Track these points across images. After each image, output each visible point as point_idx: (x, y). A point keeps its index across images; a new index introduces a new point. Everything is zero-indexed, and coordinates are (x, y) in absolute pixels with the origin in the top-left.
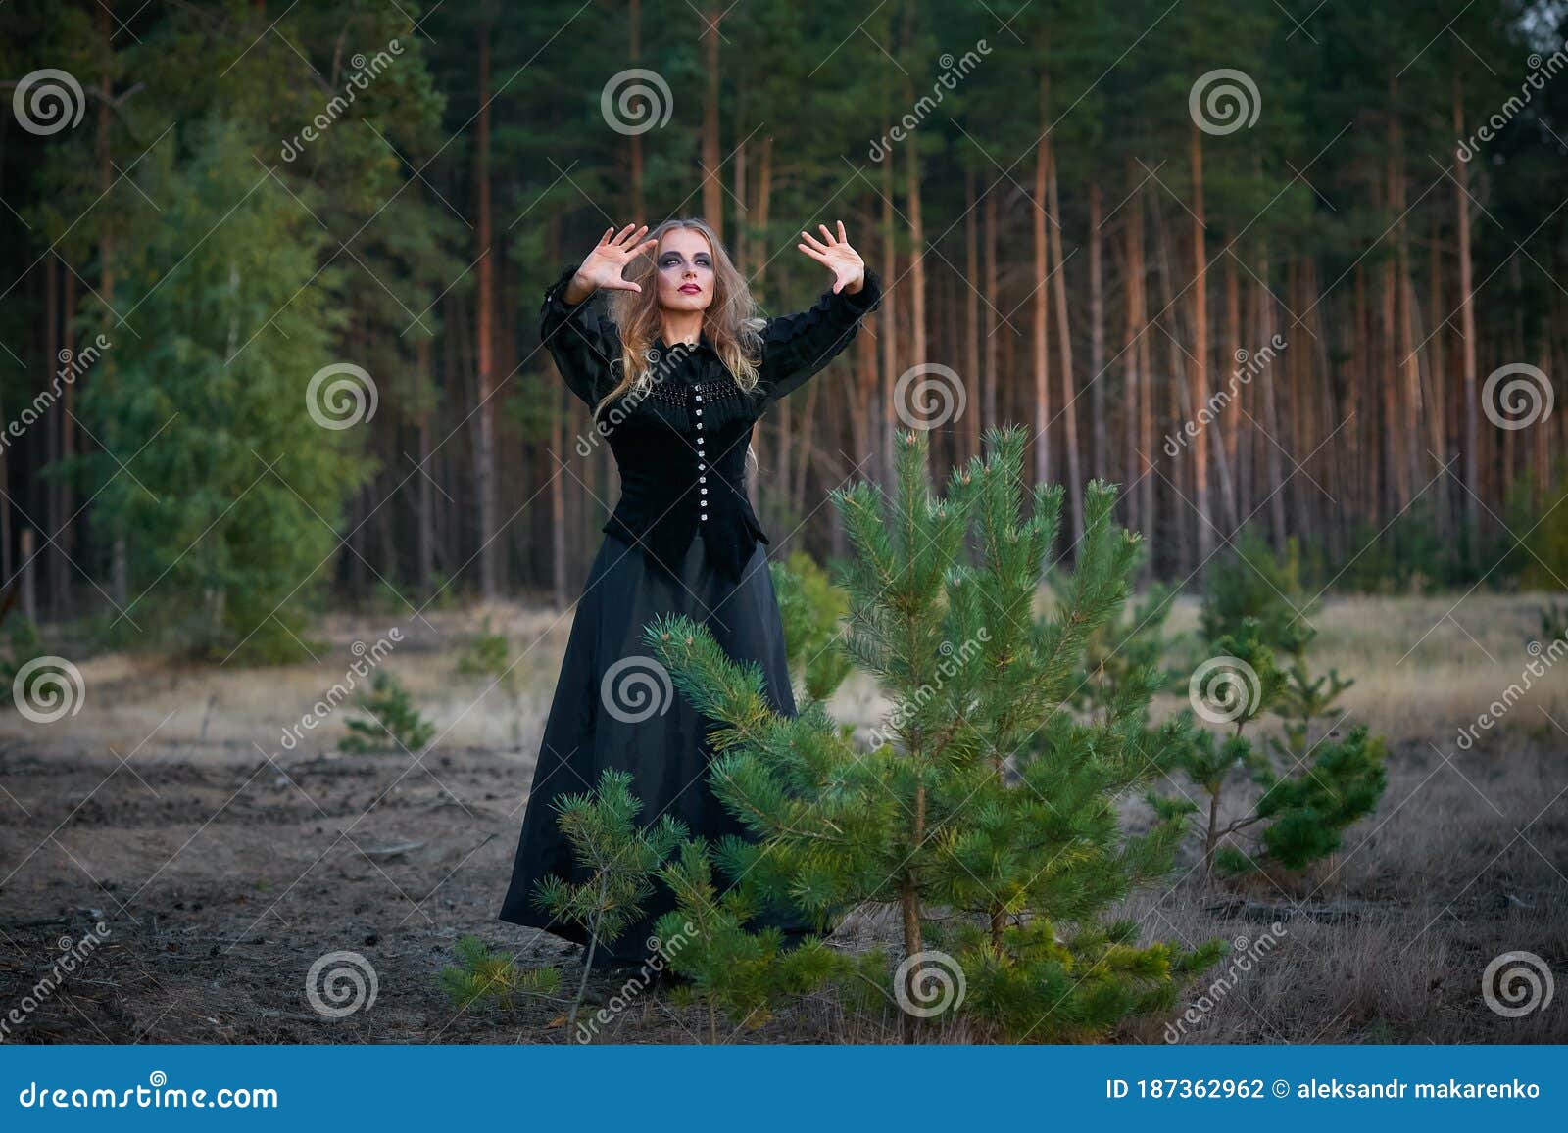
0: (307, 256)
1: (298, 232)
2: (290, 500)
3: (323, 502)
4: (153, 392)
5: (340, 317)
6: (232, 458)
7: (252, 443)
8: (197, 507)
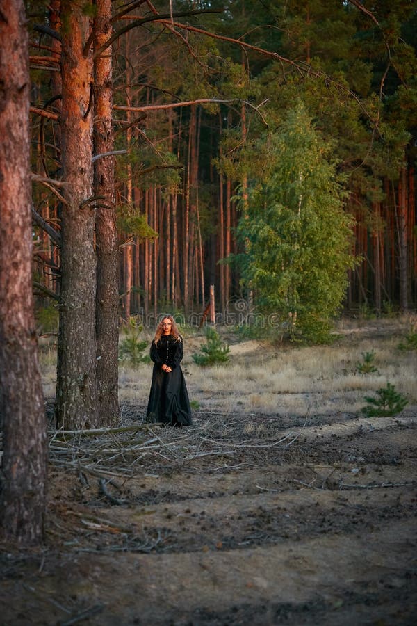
0: (331, 168)
1: (328, 159)
2: (326, 274)
3: (339, 275)
4: (267, 228)
5: (346, 194)
6: (301, 256)
7: (309, 249)
8: (286, 277)
